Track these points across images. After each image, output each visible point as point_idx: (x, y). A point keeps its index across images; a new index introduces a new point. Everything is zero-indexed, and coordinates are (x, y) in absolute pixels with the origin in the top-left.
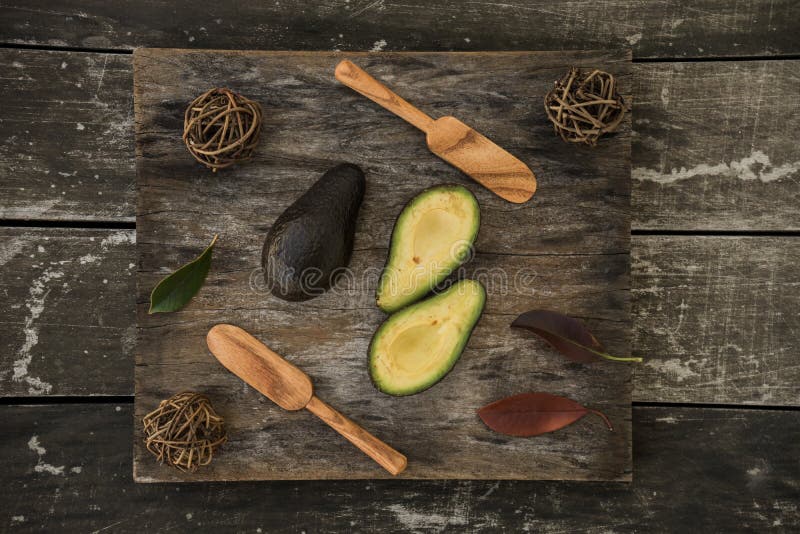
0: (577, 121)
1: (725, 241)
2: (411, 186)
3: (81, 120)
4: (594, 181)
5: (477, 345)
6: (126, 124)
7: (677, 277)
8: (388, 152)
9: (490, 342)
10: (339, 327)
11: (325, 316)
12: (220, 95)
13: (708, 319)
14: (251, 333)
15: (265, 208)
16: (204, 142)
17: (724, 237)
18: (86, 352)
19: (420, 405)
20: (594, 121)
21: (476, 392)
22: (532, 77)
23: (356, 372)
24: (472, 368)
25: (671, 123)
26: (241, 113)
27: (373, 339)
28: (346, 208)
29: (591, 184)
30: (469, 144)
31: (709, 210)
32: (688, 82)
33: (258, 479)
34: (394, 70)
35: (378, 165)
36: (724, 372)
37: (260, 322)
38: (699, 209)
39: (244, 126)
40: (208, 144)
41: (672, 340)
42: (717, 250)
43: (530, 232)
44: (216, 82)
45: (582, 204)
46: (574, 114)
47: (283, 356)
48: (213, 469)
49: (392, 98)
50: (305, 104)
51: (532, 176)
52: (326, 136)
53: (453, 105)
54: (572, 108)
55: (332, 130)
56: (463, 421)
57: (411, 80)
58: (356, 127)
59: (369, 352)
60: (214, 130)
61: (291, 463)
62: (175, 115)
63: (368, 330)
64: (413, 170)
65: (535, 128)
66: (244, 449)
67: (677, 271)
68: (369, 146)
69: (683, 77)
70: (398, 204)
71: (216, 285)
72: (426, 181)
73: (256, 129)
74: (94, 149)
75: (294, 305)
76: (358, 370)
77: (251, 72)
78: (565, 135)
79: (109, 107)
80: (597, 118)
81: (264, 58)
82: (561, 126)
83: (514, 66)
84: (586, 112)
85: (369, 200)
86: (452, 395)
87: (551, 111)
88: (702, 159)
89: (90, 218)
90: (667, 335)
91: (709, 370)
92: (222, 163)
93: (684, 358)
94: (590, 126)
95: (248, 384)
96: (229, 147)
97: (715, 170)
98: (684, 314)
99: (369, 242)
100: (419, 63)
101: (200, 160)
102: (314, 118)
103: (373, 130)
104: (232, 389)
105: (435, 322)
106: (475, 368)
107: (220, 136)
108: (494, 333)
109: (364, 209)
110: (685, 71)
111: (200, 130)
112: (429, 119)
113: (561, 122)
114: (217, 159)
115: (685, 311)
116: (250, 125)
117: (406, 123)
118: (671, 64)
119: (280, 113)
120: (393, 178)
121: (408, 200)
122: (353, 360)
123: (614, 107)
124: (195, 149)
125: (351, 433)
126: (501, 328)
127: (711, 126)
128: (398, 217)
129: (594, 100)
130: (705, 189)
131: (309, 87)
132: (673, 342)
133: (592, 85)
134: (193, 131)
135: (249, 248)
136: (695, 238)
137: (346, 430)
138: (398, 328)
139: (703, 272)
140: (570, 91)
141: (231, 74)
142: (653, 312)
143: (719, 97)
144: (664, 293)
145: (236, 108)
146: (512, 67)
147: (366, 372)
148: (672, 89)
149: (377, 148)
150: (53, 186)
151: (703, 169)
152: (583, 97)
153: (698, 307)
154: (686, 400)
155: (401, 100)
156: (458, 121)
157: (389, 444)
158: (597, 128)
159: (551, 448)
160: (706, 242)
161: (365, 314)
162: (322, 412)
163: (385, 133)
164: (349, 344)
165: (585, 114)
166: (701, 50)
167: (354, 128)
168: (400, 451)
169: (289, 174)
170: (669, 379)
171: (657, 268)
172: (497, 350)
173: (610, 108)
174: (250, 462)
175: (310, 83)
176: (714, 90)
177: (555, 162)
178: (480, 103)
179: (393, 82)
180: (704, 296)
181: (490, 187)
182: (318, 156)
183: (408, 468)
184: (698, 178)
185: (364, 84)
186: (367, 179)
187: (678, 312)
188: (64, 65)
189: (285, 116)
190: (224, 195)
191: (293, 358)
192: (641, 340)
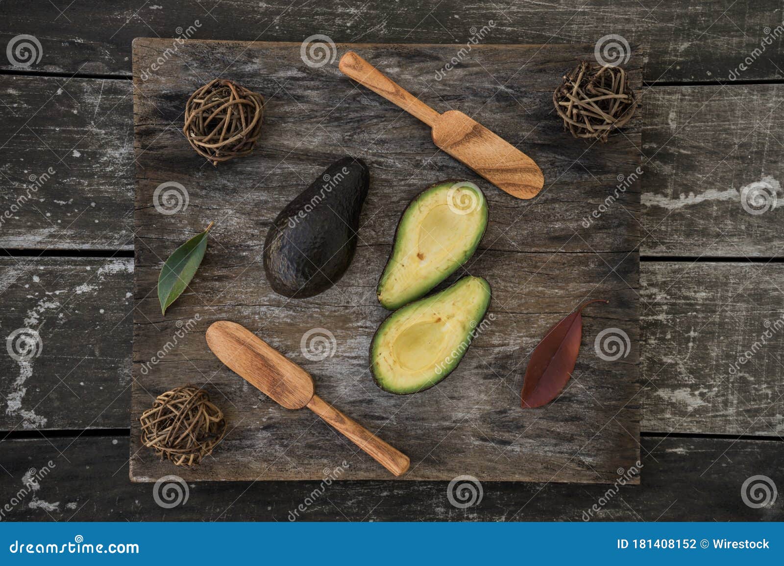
0: (588, 116)
1: (735, 267)
2: (415, 181)
3: (78, 148)
4: (603, 177)
5: (481, 344)
6: (122, 151)
7: (687, 304)
8: (393, 146)
9: (495, 340)
10: (341, 324)
11: (327, 314)
12: (221, 87)
13: (718, 347)
14: (252, 330)
15: (266, 202)
16: (206, 135)
17: (733, 264)
18: (82, 384)
19: (423, 405)
20: (605, 116)
21: (480, 392)
22: (541, 71)
23: (358, 371)
24: (477, 368)
25: (679, 147)
26: (243, 105)
27: (374, 336)
28: (350, 203)
29: (601, 180)
30: (475, 139)
31: (718, 235)
32: (697, 106)
33: (257, 479)
34: (399, 62)
35: (382, 160)
36: (735, 402)
37: (261, 318)
38: (709, 235)
39: (246, 119)
40: (209, 136)
41: (682, 368)
42: (726, 277)
43: (537, 228)
44: (217, 73)
45: (591, 201)
46: (585, 109)
47: (283, 353)
48: (211, 468)
49: (397, 91)
50: (308, 96)
51: (540, 172)
52: (329, 129)
53: (459, 98)
54: (582, 103)
55: (336, 123)
56: (466, 421)
57: (417, 73)
58: (360, 120)
59: (371, 349)
60: (215, 122)
61: (292, 462)
62: (174, 107)
63: (370, 328)
64: (418, 165)
65: (543, 123)
66: (243, 448)
67: (686, 298)
68: (373, 139)
69: (690, 100)
70: (402, 199)
71: (216, 280)
72: (431, 176)
73: (258, 122)
74: (91, 176)
75: (295, 302)
76: (361, 369)
77: (253, 63)
78: (575, 132)
79: (105, 134)
80: (608, 113)
81: (267, 49)
82: (571, 122)
83: (522, 60)
84: (596, 107)
85: (373, 194)
86: (456, 395)
87: (560, 106)
88: (710, 185)
89: (86, 247)
90: (677, 364)
91: (720, 399)
92: (224, 156)
93: (694, 387)
94: (601, 122)
95: (248, 382)
96: (231, 140)
97: (724, 196)
98: (694, 342)
99: (372, 238)
100: (426, 56)
101: (200, 152)
102: (316, 111)
103: (377, 124)
104: (231, 387)
105: (439, 320)
106: (479, 367)
107: (221, 129)
108: (500, 332)
109: (367, 203)
110: (693, 94)
111: (201, 122)
112: (436, 113)
113: (572, 117)
114: (217, 152)
115: (694, 338)
116: (252, 118)
117: (411, 116)
118: (678, 87)
119: (282, 105)
120: (397, 173)
121: (414, 196)
122: (355, 358)
123: (626, 101)
124: (195, 142)
125: (353, 433)
126: (507, 326)
127: (719, 150)
128: (403, 213)
129: (605, 94)
130: (714, 214)
131: (312, 80)
132: (683, 370)
133: (603, 79)
134: (194, 122)
135: (250, 243)
136: (704, 265)
137: (348, 429)
138: (401, 325)
139: (713, 299)
140: (580, 86)
141: (233, 66)
142: (662, 340)
143: (729, 121)
144: (673, 320)
145: (238, 100)
146: (519, 60)
147: (368, 371)
148: (679, 113)
149: (381, 142)
150: (48, 214)
151: (712, 195)
152: (594, 92)
153: (707, 336)
154: (695, 430)
155: (406, 94)
156: (465, 116)
157: (391, 444)
158: (608, 124)
159: (557, 449)
160: (715, 269)
161: (367, 311)
162: (324, 411)
163: (390, 127)
164: (351, 342)
165: (597, 109)
166: (709, 74)
167: (358, 121)
168: (403, 451)
169: (292, 168)
170: (679, 409)
171: (665, 295)
172: (502, 349)
173: (621, 103)
174: (249, 462)
175: (313, 75)
176: (723, 114)
177: (563, 158)
178: (486, 97)
179: (399, 75)
180: (714, 323)
181: (495, 182)
182: (321, 150)
183: (410, 469)
184: (706, 204)
185: (368, 76)
186: (371, 173)
187: (688, 340)
188: (59, 92)
189: (287, 109)
190: (224, 188)
191: (294, 355)
192: (650, 369)
